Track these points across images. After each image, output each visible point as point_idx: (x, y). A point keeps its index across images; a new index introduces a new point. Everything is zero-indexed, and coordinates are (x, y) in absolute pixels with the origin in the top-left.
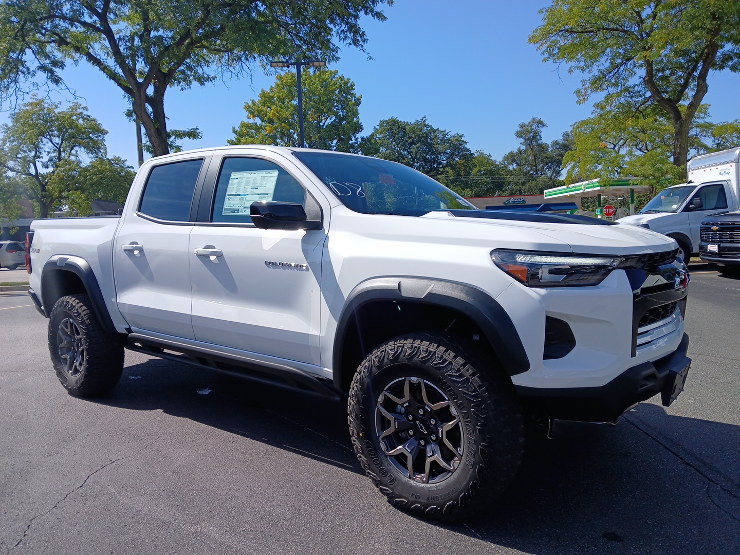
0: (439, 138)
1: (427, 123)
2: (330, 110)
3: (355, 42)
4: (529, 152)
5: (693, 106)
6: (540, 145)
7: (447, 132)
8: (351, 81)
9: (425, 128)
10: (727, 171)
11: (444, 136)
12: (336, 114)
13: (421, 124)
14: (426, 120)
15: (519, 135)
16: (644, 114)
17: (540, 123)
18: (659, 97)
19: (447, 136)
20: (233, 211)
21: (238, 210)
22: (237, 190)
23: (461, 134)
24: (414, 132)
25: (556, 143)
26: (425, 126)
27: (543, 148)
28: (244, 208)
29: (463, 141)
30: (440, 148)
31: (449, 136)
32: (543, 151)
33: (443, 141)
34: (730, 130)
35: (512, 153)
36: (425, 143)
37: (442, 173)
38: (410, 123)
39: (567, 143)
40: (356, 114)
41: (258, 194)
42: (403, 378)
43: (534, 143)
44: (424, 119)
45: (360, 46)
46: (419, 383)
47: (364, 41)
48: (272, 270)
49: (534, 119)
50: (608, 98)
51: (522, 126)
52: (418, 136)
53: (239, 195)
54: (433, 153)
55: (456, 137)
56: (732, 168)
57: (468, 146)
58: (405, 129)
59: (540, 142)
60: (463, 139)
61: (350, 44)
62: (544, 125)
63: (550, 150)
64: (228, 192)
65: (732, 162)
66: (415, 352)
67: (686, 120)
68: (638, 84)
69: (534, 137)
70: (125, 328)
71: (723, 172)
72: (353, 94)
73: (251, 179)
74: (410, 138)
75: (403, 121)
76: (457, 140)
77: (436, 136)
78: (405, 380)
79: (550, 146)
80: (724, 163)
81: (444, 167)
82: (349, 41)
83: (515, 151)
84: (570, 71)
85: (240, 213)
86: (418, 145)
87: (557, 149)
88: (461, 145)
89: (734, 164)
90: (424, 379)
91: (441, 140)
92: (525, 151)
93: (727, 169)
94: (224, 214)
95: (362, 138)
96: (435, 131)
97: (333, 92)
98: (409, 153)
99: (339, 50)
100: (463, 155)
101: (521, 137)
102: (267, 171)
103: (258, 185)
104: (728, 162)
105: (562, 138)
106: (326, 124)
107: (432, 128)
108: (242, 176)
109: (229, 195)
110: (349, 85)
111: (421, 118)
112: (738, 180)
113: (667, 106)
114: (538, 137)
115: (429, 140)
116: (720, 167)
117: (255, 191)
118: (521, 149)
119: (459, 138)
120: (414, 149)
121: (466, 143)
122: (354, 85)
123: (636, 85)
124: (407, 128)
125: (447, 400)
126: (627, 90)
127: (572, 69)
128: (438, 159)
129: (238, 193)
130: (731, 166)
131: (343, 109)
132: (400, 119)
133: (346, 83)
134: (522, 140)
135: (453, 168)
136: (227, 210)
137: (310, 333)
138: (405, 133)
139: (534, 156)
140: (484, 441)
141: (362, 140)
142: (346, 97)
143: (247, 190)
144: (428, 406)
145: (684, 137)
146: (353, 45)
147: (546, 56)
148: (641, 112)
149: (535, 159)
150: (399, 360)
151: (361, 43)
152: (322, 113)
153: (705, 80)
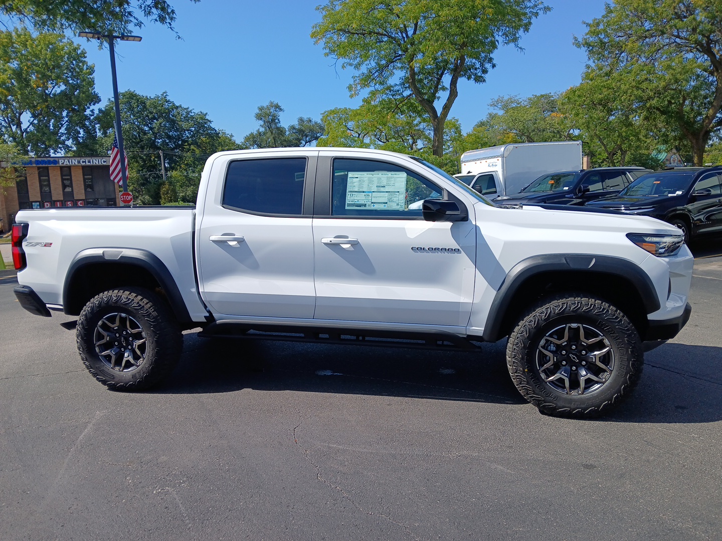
0: (182, 115)
1: (168, 98)
2: (58, 77)
3: (162, 19)
4: (269, 134)
5: (447, 108)
6: (278, 128)
7: (190, 110)
8: (82, 48)
9: (167, 104)
10: (494, 164)
11: (188, 113)
12: (66, 83)
13: (162, 99)
14: (167, 95)
15: (259, 117)
16: (402, 110)
17: (278, 107)
18: (421, 98)
19: (190, 114)
20: (360, 206)
21: (365, 205)
22: (359, 188)
23: (205, 113)
24: (155, 107)
25: (293, 128)
26: (167, 102)
27: (281, 131)
28: (372, 203)
29: (207, 120)
30: (184, 125)
31: (193, 114)
32: (281, 134)
33: (187, 119)
34: (451, 126)
35: (252, 134)
36: (168, 119)
37: (189, 150)
38: (150, 97)
39: (303, 128)
40: (91, 83)
41: (387, 192)
42: (565, 325)
43: (273, 126)
44: (165, 94)
45: (168, 24)
46: (579, 327)
47: (172, 19)
48: (419, 254)
49: (272, 103)
50: (373, 94)
51: (261, 109)
52: (159, 112)
53: (364, 192)
54: (177, 130)
55: (199, 115)
56: (498, 162)
57: (212, 125)
58: (144, 103)
59: (279, 125)
60: (207, 117)
61: (156, 20)
62: (281, 110)
63: (287, 133)
64: (348, 189)
65: (498, 156)
66: (579, 306)
67: (442, 119)
68: (398, 84)
69: (273, 120)
70: (205, 317)
71: (491, 165)
72: (85, 61)
73: (375, 180)
74: (151, 113)
75: (141, 94)
76: (202, 118)
77: (179, 113)
78: (565, 327)
79: (287, 129)
80: (492, 157)
81: (189, 145)
82: (156, 17)
83: (255, 132)
84: (343, 67)
85: (367, 208)
86: (160, 120)
87: (294, 133)
88: (206, 123)
89: (500, 159)
90: (582, 324)
91: (185, 117)
92: (265, 134)
93: (494, 162)
94: (347, 208)
95: (100, 110)
96: (177, 108)
97: (62, 57)
98: (151, 129)
99: (142, 25)
100: (208, 134)
101: (261, 119)
102: (393, 173)
103: (385, 184)
104: (495, 157)
105: (297, 123)
106: (52, 92)
107: (174, 105)
108: (363, 176)
109: (350, 192)
110: (79, 52)
111: (162, 93)
112: (503, 171)
113: (427, 106)
114: (277, 121)
115: (171, 116)
116: (489, 161)
117: (382, 189)
118: (260, 131)
119: (203, 116)
120: (156, 124)
121: (210, 122)
122: (86, 53)
123: (396, 85)
124: (148, 103)
125: (602, 336)
126: (389, 88)
127: (345, 65)
128: (183, 137)
129: (361, 190)
130: (498, 160)
131: (73, 77)
132: (137, 92)
133: (75, 50)
134: (261, 123)
135: (199, 146)
136: (349, 205)
137: (462, 301)
138: (145, 107)
139: (274, 139)
140: (634, 358)
141: (100, 113)
142: (78, 65)
143: (372, 188)
144: (584, 342)
145: (440, 133)
146: (159, 22)
147: (328, 51)
148: (399, 108)
149: (275, 141)
150: (565, 313)
151: (168, 21)
152: (48, 78)
153: (455, 87)
